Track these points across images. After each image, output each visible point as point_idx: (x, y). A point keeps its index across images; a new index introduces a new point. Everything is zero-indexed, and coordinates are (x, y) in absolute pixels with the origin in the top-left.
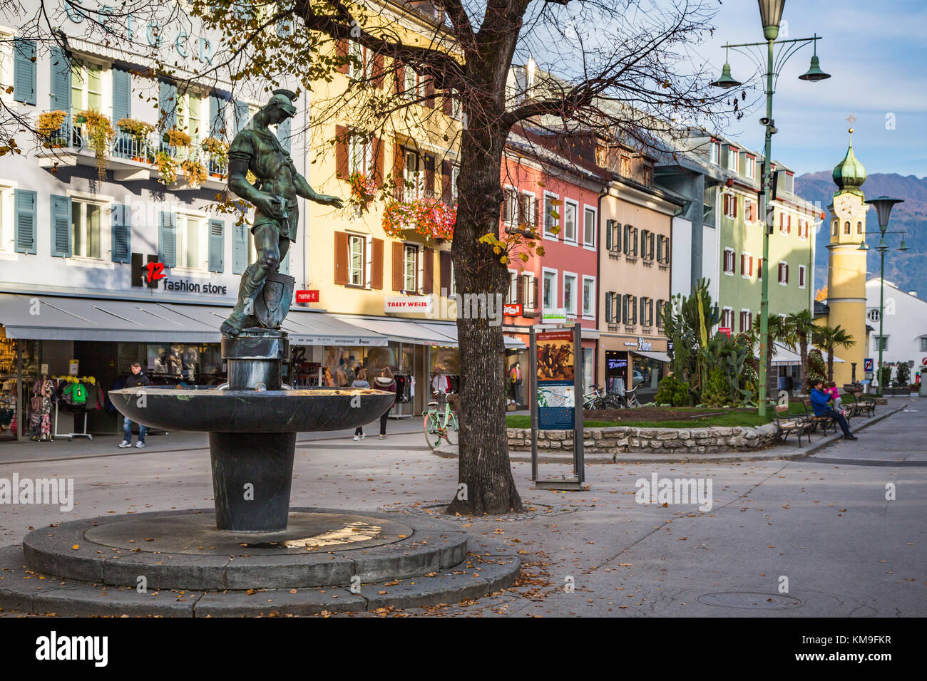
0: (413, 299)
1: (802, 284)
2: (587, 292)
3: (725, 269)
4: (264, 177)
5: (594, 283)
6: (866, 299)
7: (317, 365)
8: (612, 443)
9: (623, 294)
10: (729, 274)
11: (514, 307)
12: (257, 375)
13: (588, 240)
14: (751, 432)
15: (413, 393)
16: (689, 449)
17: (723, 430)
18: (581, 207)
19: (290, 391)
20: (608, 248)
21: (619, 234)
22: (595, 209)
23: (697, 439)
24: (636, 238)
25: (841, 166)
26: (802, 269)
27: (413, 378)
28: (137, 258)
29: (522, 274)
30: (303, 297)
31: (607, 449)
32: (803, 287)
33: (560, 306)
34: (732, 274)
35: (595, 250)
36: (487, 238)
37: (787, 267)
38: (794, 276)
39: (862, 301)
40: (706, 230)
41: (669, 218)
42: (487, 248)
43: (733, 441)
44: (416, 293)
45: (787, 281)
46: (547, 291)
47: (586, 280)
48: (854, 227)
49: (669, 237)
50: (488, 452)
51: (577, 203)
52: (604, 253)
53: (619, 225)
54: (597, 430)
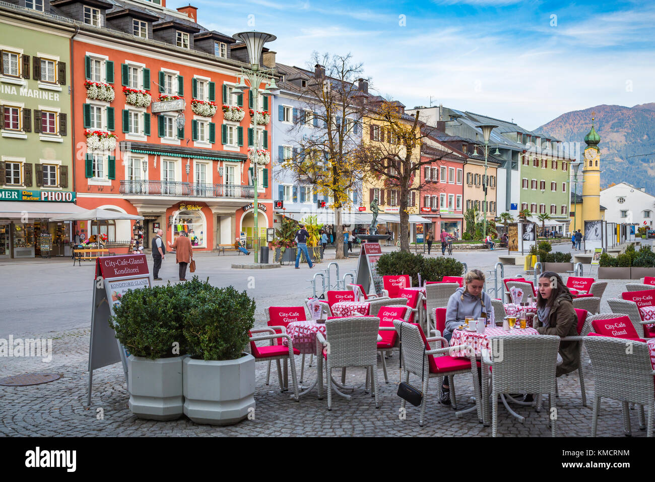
0: (394, 208)
1: (564, 190)
2: (458, 200)
3: (523, 187)
4: (374, 208)
5: (462, 197)
6: (600, 196)
7: (365, 229)
8: (438, 247)
9: (474, 200)
10: (525, 188)
11: (428, 208)
12: (374, 233)
13: (459, 181)
14: (472, 245)
15: (394, 238)
16: (456, 249)
17: (465, 245)
18: (456, 170)
19: (377, 235)
20: (467, 183)
21: (472, 177)
22: (462, 169)
23: (458, 246)
24: (480, 178)
25: (588, 135)
26: (564, 184)
27: (394, 233)
28: (319, 201)
29: (432, 196)
30: (361, 209)
31: (437, 249)
32: (565, 192)
33: (447, 207)
34: (527, 189)
35: (462, 184)
36: (405, 211)
37: (556, 184)
38: (560, 187)
39: (598, 197)
40: (513, 172)
41: (495, 169)
42: (405, 212)
43: (467, 247)
44: (395, 205)
45: (556, 190)
46: (442, 201)
47: (458, 196)
48: (594, 163)
49: (495, 176)
50: (405, 245)
51: (454, 168)
52: (466, 185)
53: (472, 174)
54: (435, 245)
